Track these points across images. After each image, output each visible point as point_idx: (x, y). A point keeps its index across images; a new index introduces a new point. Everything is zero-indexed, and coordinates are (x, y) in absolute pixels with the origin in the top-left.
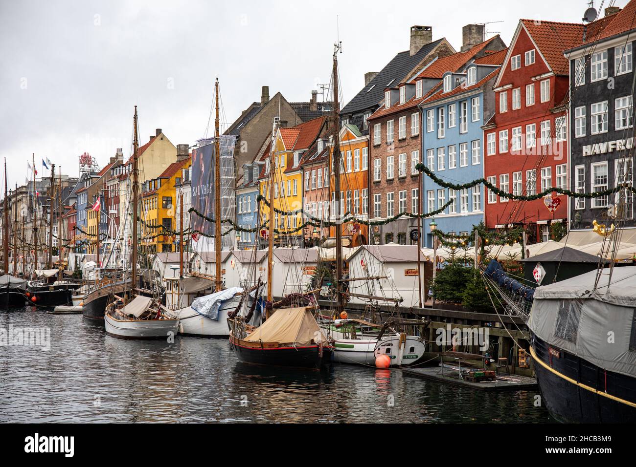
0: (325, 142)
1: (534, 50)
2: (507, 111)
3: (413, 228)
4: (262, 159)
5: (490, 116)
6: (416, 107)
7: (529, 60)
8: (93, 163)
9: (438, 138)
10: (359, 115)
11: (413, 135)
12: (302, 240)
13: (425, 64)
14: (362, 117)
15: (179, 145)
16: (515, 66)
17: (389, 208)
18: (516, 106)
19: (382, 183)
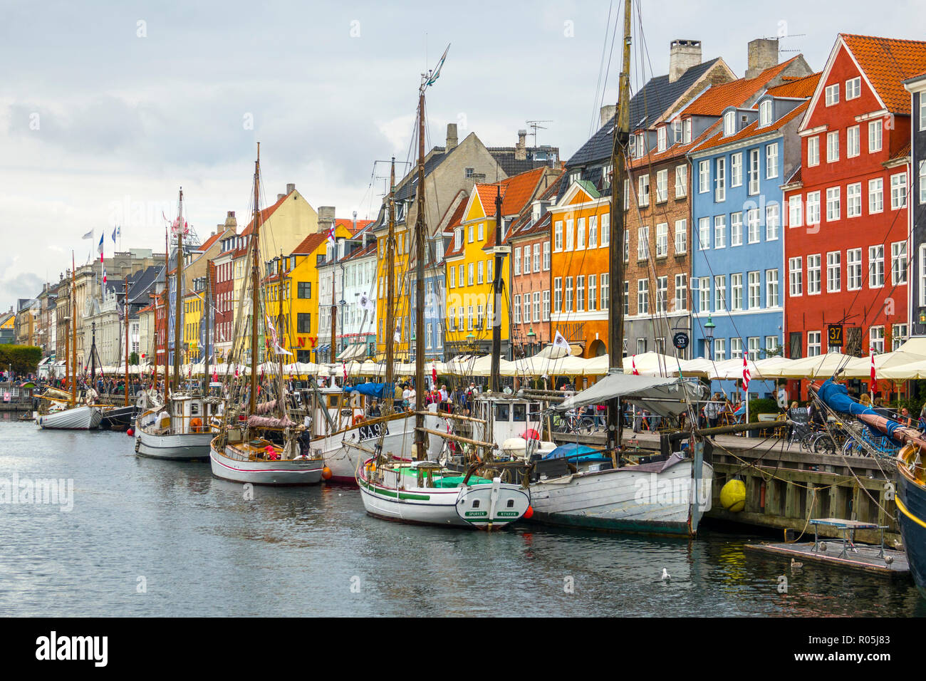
0: (544, 206)
1: (859, 78)
2: (818, 164)
3: (678, 331)
4: (449, 229)
5: (794, 170)
6: (683, 156)
7: (852, 91)
8: (190, 232)
9: (715, 202)
10: (597, 166)
11: (678, 196)
12: (510, 346)
13: (692, 95)
14: (600, 170)
15: (322, 207)
16: (831, 100)
17: (641, 301)
18: (833, 157)
19: (630, 265)
